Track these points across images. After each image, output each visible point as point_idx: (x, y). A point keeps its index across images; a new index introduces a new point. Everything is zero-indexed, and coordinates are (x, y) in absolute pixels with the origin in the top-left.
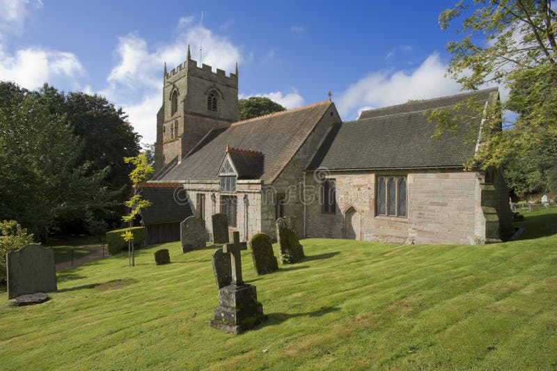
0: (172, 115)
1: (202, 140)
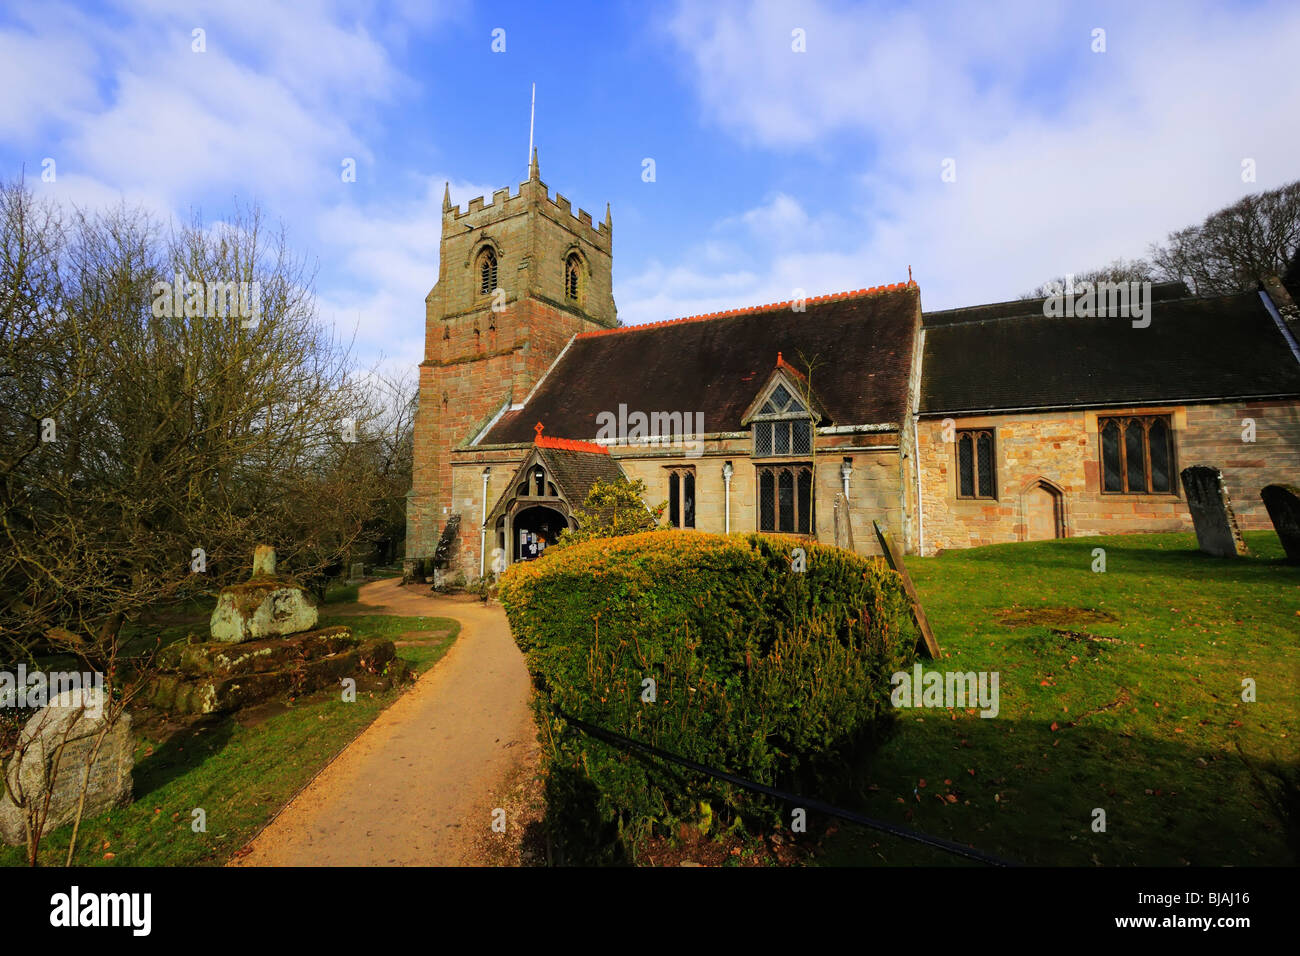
1: (558, 360)
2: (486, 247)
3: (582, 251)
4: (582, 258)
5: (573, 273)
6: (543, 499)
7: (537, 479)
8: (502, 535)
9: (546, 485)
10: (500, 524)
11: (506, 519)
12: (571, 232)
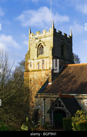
0: (38, 56)
2: (40, 44)
3: (65, 44)
4: (65, 46)
5: (62, 49)
6: (61, 108)
7: (59, 103)
8: (51, 115)
9: (61, 105)
10: (50, 113)
11: (52, 112)
12: (62, 40)
